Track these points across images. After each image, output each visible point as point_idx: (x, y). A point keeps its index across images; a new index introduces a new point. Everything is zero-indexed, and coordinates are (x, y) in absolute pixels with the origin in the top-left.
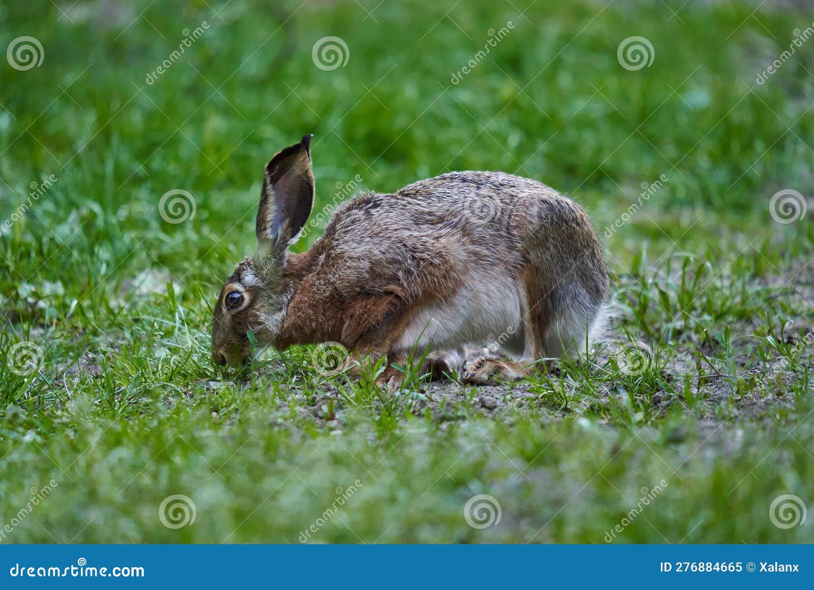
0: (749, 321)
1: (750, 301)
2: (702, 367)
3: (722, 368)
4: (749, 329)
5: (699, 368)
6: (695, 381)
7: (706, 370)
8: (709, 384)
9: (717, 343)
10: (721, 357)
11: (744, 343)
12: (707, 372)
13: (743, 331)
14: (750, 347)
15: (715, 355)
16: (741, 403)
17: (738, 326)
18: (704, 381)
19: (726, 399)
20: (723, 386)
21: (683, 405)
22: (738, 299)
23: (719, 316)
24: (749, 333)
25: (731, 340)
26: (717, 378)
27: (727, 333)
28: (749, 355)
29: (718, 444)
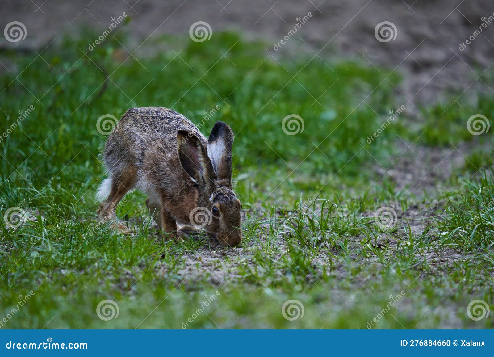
0: (358, 236)
1: (358, 225)
2: (332, 261)
3: (343, 261)
4: (357, 240)
5: (331, 261)
6: (329, 268)
7: (334, 263)
8: (336, 270)
9: (340, 248)
10: (342, 255)
11: (355, 247)
12: (335, 263)
13: (354, 241)
14: (358, 250)
15: (339, 254)
16: (353, 280)
17: (352, 239)
18: (333, 268)
19: (346, 278)
20: (344, 271)
21: (322, 281)
22: (352, 224)
23: (341, 233)
24: (357, 243)
25: (348, 246)
26: (340, 267)
27: (346, 242)
28: (357, 254)
29: (341, 303)
